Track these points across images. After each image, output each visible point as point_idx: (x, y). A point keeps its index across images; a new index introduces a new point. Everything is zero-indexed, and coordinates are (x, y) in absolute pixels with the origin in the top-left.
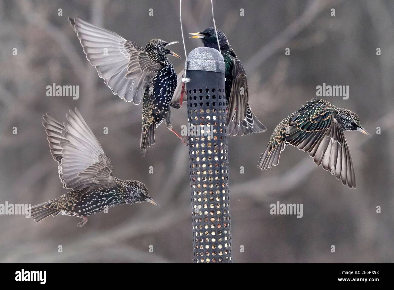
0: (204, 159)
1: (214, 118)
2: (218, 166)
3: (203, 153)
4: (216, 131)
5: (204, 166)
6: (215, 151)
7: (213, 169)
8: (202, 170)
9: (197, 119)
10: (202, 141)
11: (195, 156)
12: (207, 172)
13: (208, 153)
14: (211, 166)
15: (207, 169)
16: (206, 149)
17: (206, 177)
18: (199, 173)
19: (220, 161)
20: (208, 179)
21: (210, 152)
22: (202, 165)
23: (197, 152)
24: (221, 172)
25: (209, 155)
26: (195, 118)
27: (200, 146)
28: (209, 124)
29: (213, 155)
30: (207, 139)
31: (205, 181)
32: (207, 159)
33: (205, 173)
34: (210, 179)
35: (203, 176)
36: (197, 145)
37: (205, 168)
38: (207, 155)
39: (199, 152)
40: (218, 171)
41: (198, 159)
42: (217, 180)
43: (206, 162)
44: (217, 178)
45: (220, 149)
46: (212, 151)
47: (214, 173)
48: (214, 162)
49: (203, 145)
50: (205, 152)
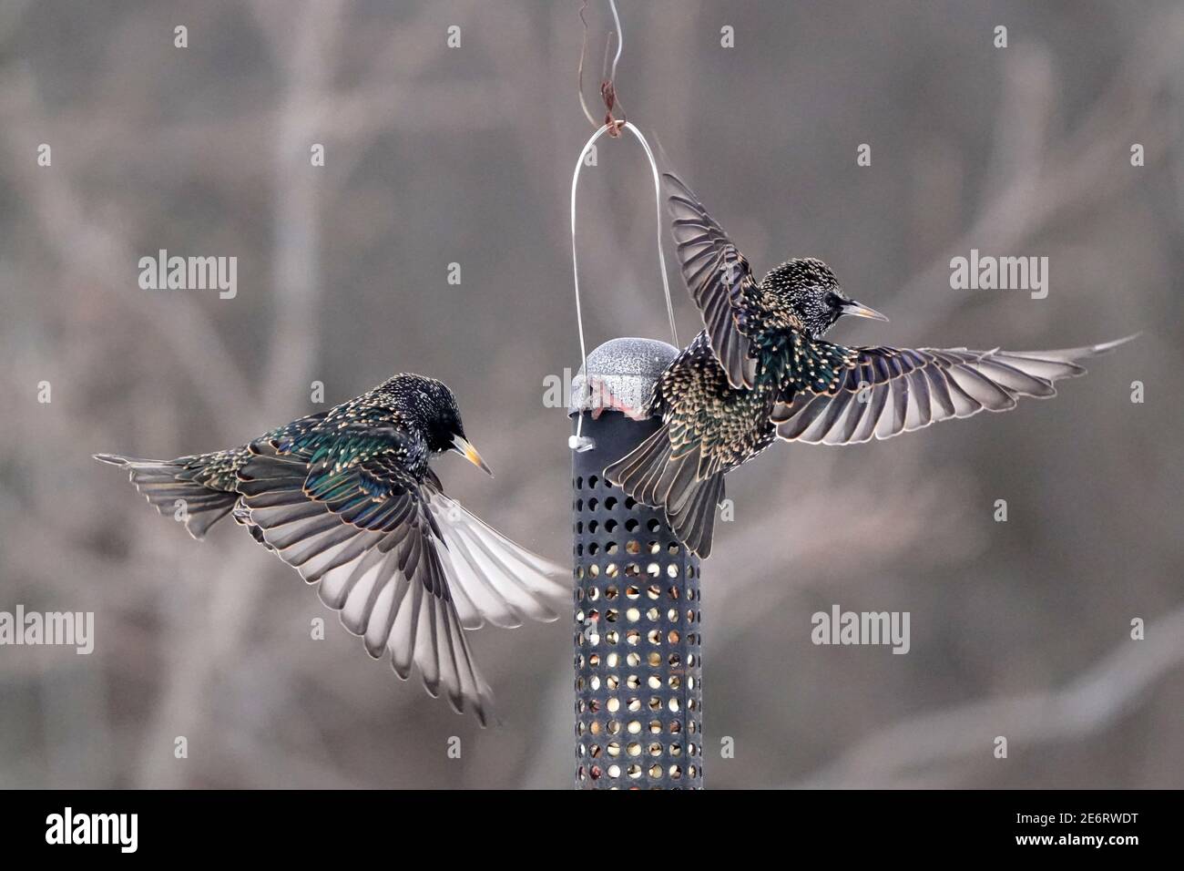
0: (635, 706)
1: (672, 571)
2: (678, 731)
3: (631, 685)
4: (675, 616)
5: (635, 728)
6: (670, 681)
7: (665, 739)
8: (626, 740)
9: (615, 574)
10: (632, 647)
11: (604, 694)
12: (644, 747)
13: (649, 686)
14: (656, 730)
15: (644, 738)
16: (643, 673)
17: (641, 763)
18: (614, 750)
19: (684, 714)
20: (645, 770)
21: (654, 683)
22: (627, 724)
23: (610, 682)
24: (686, 750)
25: (652, 692)
26: (609, 570)
27: (622, 661)
28: (654, 592)
29: (664, 695)
30: (647, 638)
31: (635, 780)
32: (643, 704)
33: (636, 751)
34: (651, 772)
35: (629, 760)
36: (612, 660)
37: (637, 734)
38: (644, 692)
39: (616, 683)
40: (676, 747)
41: (614, 706)
42: (672, 776)
43: (642, 717)
44: (673, 770)
45: (687, 673)
46: (663, 679)
47: (666, 753)
48: (666, 717)
49: (632, 660)
50: (637, 682)
